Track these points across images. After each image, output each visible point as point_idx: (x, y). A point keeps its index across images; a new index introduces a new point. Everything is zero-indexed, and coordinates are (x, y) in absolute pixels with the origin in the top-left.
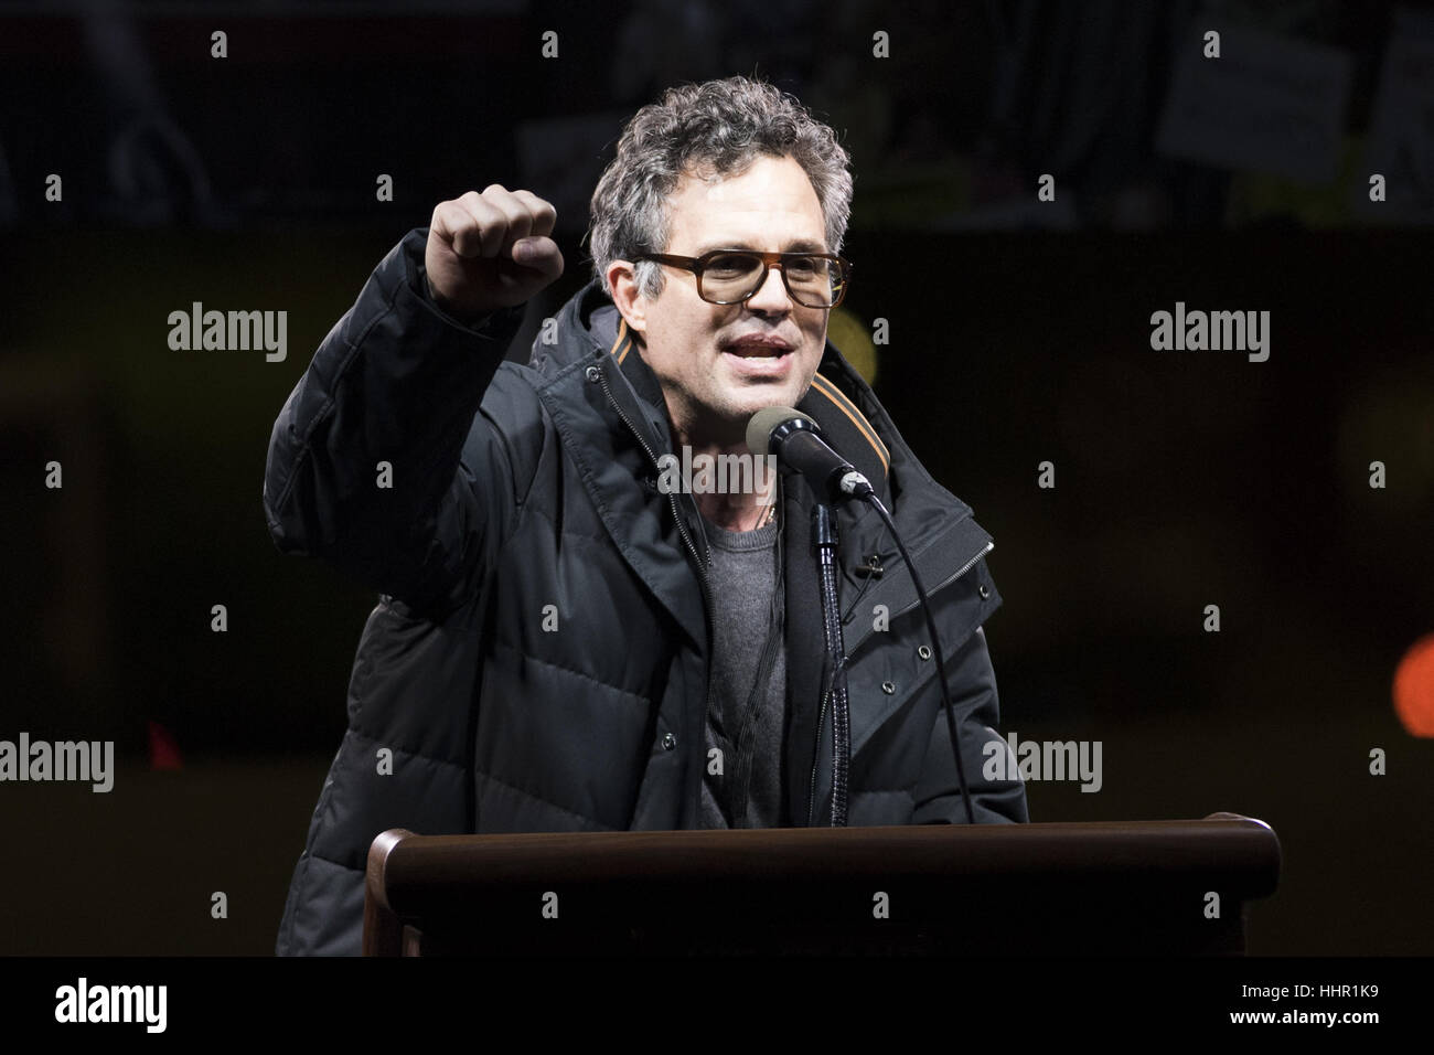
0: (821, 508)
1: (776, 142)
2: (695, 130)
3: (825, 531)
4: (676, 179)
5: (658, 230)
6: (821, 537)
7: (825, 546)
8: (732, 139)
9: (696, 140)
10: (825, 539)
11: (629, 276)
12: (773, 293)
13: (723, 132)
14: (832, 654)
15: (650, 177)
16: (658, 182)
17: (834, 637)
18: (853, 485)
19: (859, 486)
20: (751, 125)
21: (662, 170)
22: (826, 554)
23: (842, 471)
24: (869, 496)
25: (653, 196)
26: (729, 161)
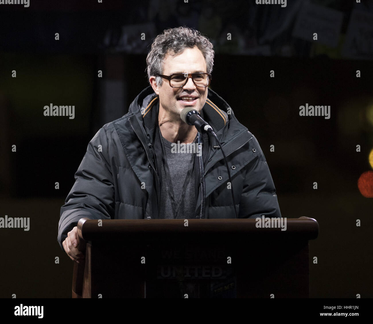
1: (190, 44)
2: (169, 42)
4: (164, 56)
5: (160, 69)
8: (178, 44)
9: (170, 45)
11: (155, 80)
12: (190, 85)
13: (175, 43)
14: (201, 173)
15: (158, 55)
16: (160, 56)
17: (202, 168)
18: (207, 128)
20: (183, 40)
21: (161, 53)
23: (205, 125)
24: (211, 132)
25: (159, 60)
26: (177, 50)
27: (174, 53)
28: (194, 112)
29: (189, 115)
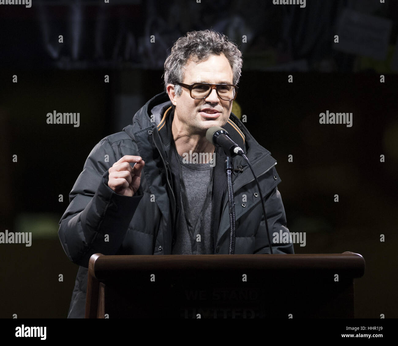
0: (228, 158)
1: (217, 51)
2: (193, 46)
3: (229, 165)
4: (186, 61)
5: (180, 76)
6: (228, 166)
7: (229, 169)
8: (203, 50)
9: (193, 49)
10: (229, 167)
11: (173, 89)
12: (213, 97)
13: (200, 47)
15: (179, 60)
16: (181, 62)
17: (231, 197)
18: (237, 151)
19: (239, 151)
20: (209, 45)
21: (182, 58)
22: (229, 172)
23: (234, 147)
24: (242, 155)
25: (179, 66)
26: (202, 56)
27: (197, 59)
28: (222, 132)
29: (217, 135)
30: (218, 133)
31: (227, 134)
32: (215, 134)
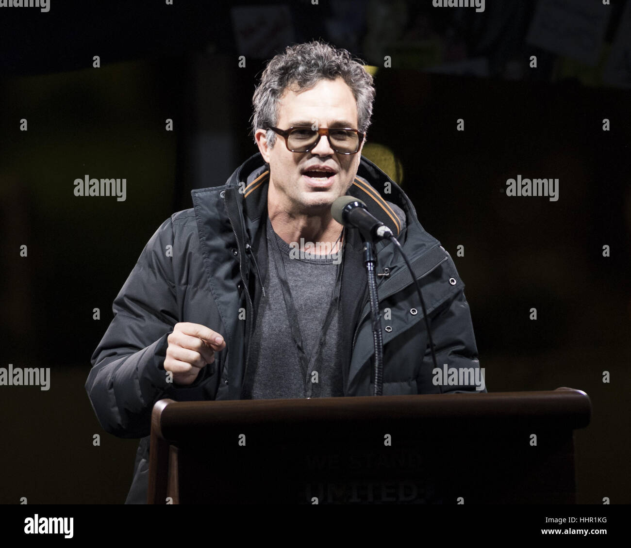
0: (368, 244)
1: (330, 72)
2: (291, 67)
3: (370, 255)
4: (282, 91)
5: (273, 115)
6: (368, 258)
7: (370, 261)
8: (305, 72)
9: (291, 72)
10: (370, 259)
11: (264, 136)
12: (323, 146)
13: (301, 69)
15: (270, 89)
16: (274, 92)
18: (383, 233)
19: (386, 233)
20: (316, 65)
21: (275, 86)
22: (370, 266)
23: (378, 226)
24: (391, 238)
25: (272, 99)
26: (304, 83)
27: (298, 88)
28: (356, 204)
29: (348, 209)
30: (351, 205)
31: (365, 207)
32: (346, 207)
